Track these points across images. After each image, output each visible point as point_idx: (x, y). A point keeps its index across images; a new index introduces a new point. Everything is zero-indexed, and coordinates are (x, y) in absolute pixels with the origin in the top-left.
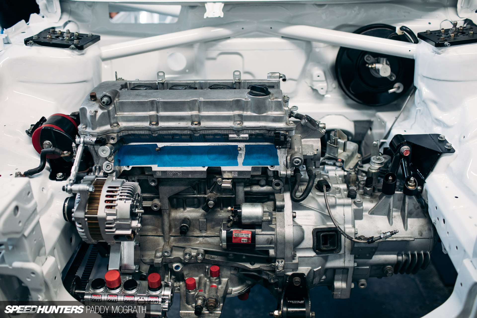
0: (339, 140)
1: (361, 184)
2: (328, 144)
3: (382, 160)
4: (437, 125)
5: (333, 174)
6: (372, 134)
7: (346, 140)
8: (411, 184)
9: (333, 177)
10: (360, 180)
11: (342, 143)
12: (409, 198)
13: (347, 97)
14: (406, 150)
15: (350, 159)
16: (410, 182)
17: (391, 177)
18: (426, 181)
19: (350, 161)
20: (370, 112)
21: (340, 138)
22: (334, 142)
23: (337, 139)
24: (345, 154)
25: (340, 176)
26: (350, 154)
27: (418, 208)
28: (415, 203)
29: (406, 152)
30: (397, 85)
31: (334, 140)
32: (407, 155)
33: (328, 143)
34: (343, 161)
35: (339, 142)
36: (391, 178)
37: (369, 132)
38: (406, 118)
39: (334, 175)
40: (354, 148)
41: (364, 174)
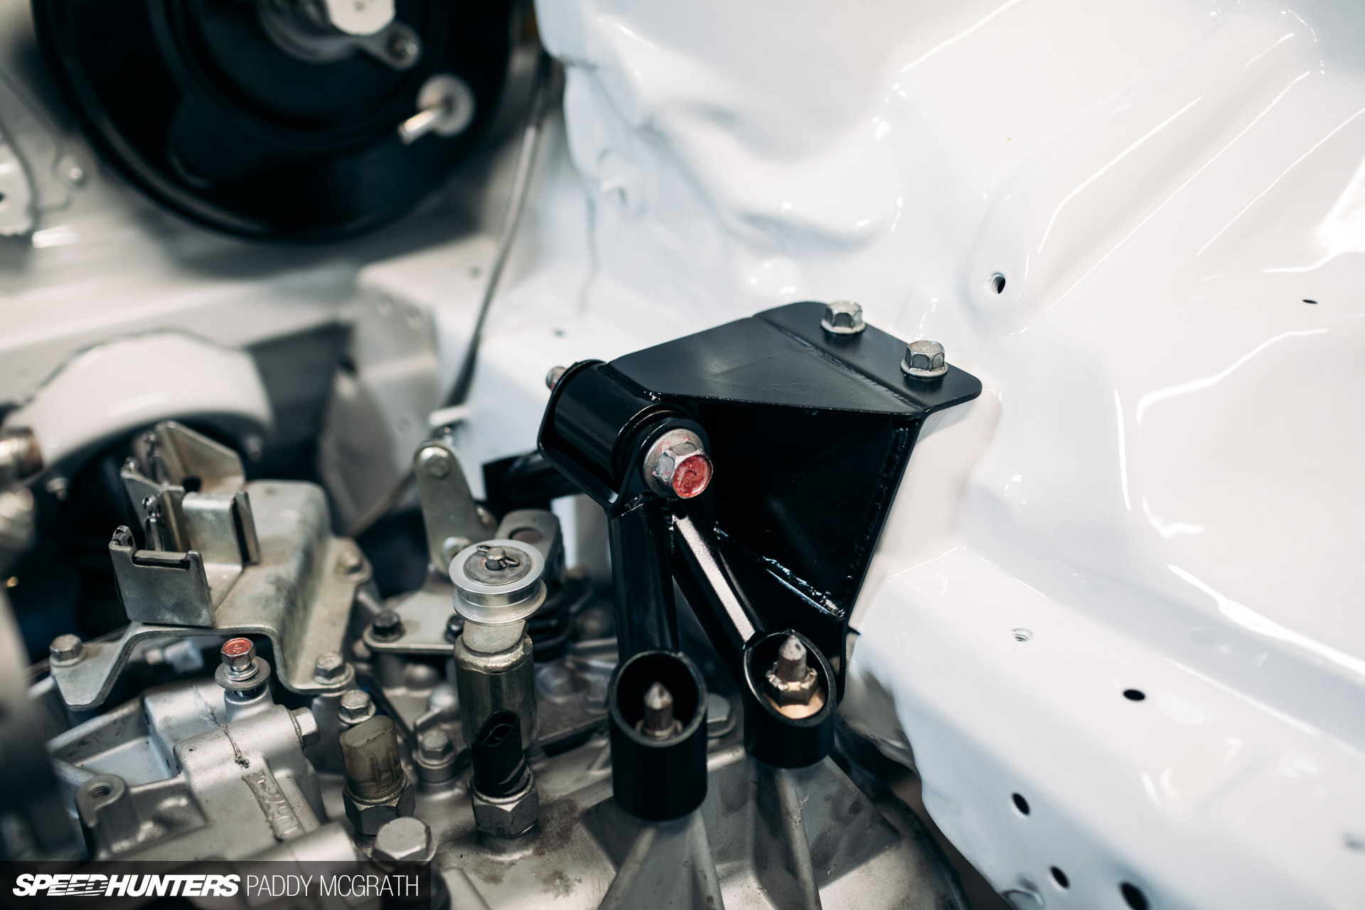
0: (192, 502)
1: (430, 754)
2: (122, 554)
3: (524, 560)
4: (763, 251)
5: (222, 762)
6: (365, 397)
7: (236, 482)
8: (794, 686)
9: (226, 790)
10: (411, 727)
11: (216, 513)
12: (801, 780)
13: (171, 220)
14: (684, 463)
15: (300, 604)
16: (787, 678)
17: (661, 694)
18: (853, 623)
19: (306, 608)
20: (324, 276)
21: (193, 485)
22: (163, 523)
23: (171, 493)
24: (260, 581)
25: (273, 761)
26: (289, 569)
27: (856, 808)
28: (833, 789)
29: (689, 471)
30: (432, 92)
31: (160, 507)
32: (698, 491)
33: (113, 546)
34: (261, 643)
35: (199, 514)
36: (667, 698)
37: (345, 387)
38: (535, 259)
39: (235, 771)
40: (303, 522)
41: (421, 672)
